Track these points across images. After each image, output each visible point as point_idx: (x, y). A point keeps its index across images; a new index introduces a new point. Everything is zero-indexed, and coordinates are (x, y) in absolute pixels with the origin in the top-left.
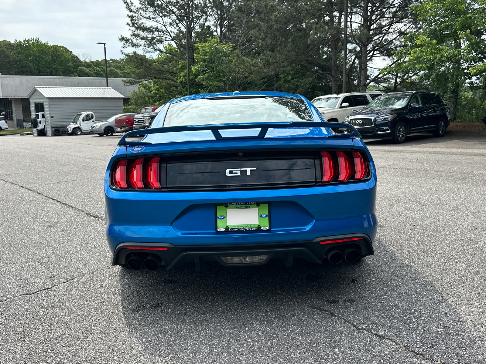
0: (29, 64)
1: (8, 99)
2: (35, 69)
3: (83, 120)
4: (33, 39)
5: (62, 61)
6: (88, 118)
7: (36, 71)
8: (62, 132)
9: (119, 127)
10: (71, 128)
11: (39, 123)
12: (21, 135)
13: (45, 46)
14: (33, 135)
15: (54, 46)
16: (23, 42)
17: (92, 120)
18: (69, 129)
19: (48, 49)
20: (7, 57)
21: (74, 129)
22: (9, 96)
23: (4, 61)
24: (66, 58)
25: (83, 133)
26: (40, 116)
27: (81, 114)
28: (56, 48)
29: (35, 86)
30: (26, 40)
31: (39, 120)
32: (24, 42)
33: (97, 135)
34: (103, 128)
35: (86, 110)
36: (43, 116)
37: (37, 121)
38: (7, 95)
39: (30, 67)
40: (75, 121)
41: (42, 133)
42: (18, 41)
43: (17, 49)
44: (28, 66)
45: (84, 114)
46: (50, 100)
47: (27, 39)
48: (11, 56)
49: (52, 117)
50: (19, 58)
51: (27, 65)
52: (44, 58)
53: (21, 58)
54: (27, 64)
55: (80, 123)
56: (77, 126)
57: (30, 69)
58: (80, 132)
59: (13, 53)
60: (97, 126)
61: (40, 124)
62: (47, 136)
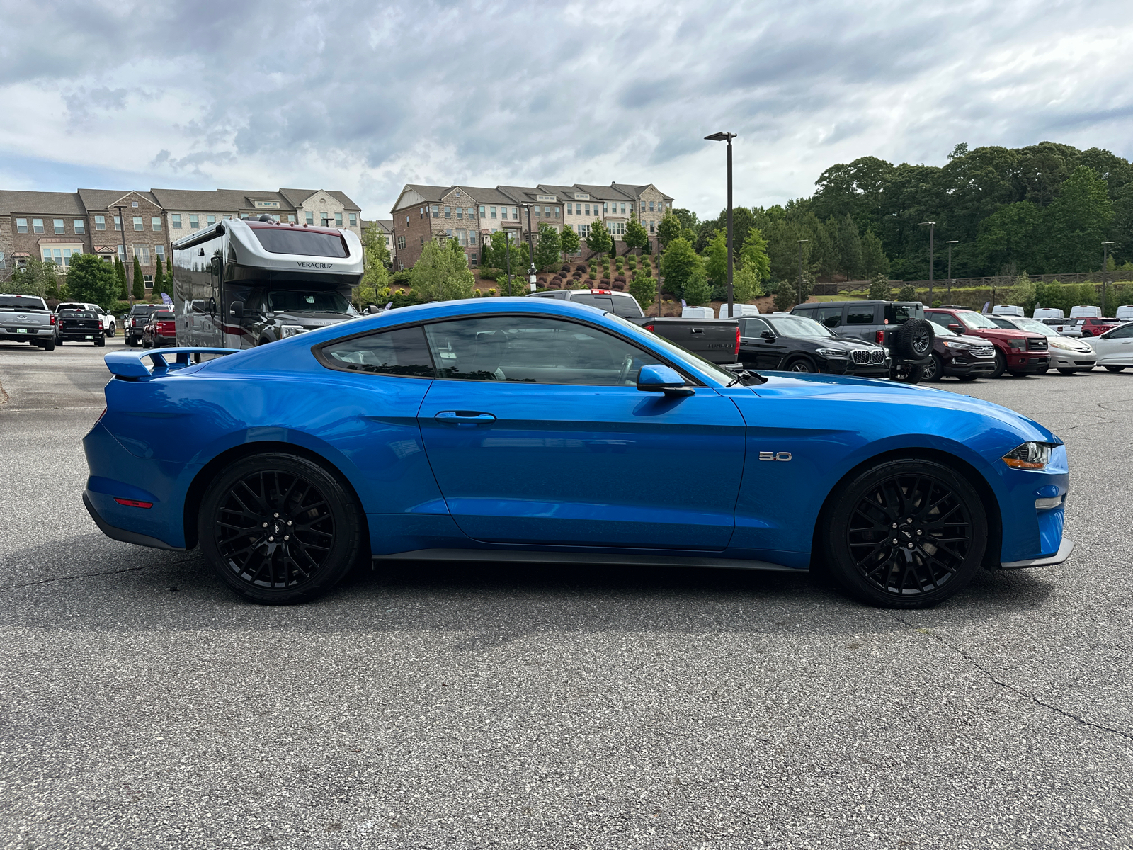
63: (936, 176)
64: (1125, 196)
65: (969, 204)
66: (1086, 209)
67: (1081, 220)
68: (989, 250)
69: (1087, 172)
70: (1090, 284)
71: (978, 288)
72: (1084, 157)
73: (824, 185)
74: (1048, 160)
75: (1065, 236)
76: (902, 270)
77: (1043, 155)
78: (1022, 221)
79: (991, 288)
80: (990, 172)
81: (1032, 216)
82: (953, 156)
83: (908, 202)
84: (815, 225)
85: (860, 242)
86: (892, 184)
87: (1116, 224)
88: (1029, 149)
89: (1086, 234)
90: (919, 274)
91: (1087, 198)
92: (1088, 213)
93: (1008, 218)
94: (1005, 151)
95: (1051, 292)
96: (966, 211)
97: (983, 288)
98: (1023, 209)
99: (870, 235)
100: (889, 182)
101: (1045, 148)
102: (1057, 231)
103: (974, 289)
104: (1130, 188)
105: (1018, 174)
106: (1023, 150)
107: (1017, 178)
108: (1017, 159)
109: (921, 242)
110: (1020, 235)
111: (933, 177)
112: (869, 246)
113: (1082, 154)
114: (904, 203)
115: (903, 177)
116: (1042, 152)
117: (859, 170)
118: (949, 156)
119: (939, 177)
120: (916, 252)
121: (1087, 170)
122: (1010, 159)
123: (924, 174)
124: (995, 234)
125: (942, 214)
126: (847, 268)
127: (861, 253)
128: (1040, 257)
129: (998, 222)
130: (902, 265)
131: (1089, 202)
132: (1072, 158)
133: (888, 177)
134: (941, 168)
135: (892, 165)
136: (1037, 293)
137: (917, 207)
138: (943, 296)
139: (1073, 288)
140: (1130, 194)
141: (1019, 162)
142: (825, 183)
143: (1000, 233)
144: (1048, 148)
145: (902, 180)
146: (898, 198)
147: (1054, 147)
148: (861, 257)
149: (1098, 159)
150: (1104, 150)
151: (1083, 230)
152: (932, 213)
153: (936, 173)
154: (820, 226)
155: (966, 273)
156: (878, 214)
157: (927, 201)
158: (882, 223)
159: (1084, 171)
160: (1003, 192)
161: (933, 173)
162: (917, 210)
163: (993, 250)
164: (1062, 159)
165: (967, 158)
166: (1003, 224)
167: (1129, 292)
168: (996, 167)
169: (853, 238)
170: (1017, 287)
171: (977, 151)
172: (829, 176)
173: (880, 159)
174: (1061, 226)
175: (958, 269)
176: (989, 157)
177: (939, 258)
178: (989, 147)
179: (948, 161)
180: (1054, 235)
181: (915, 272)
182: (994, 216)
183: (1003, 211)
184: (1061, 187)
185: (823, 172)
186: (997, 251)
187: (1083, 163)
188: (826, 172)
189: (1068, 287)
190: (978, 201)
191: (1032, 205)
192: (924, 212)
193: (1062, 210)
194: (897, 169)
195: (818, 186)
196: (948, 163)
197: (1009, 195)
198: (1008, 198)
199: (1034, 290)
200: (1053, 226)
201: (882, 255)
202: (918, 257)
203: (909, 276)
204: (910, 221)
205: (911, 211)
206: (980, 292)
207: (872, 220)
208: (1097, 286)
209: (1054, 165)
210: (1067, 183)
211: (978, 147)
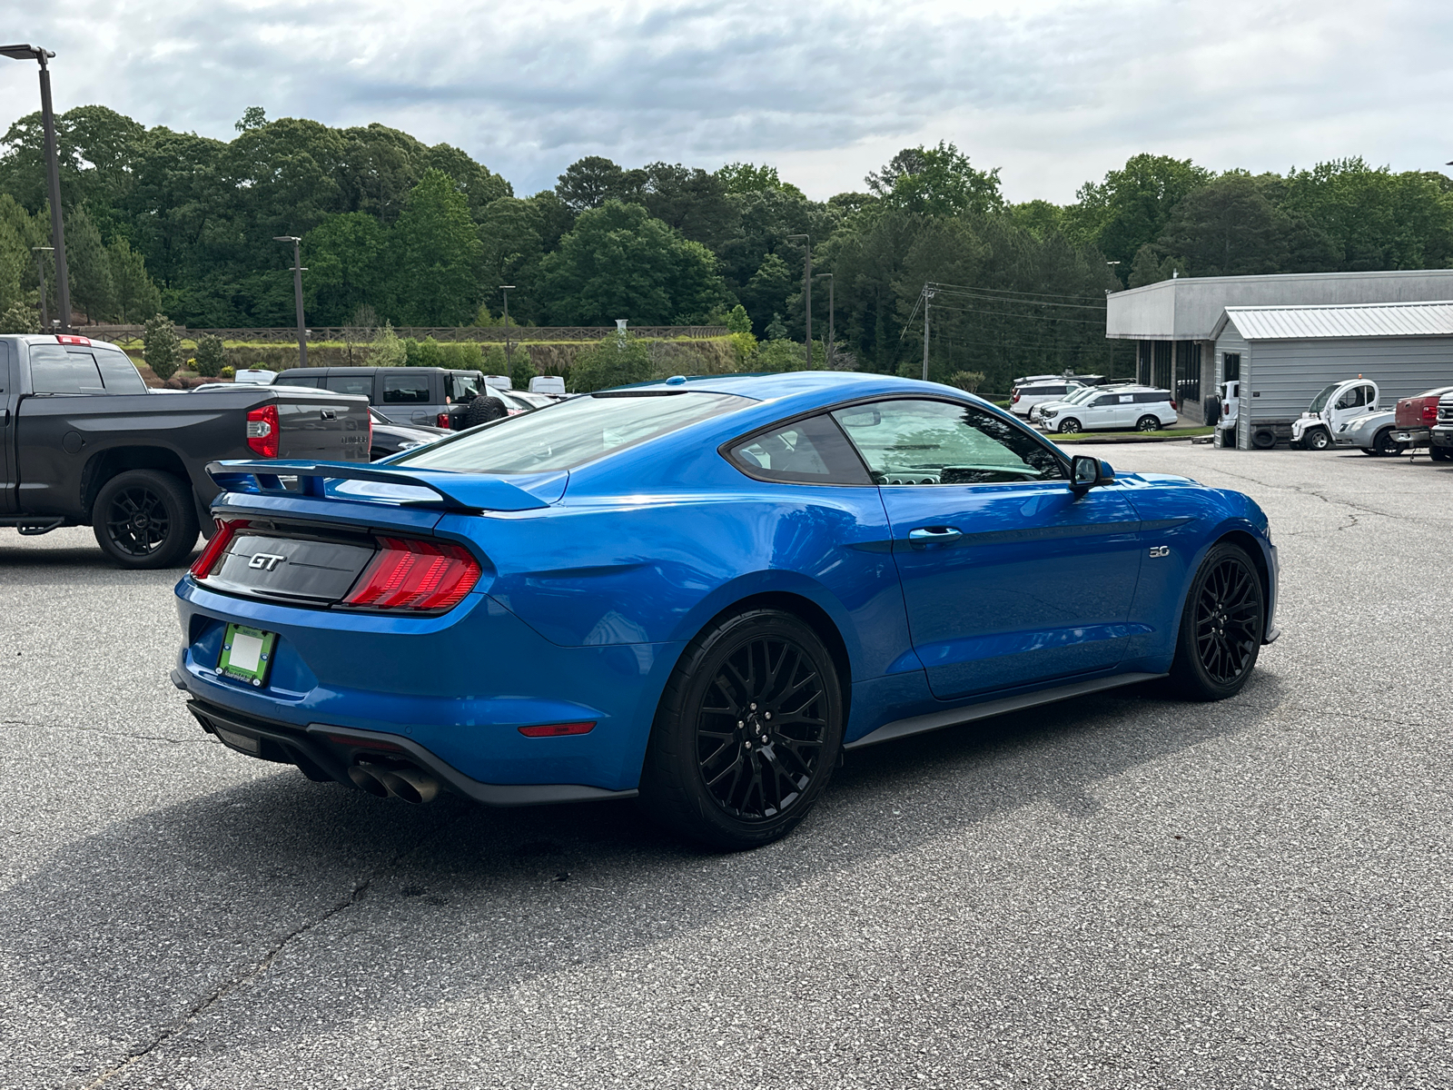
0: (1324, 235)
1: (1192, 341)
2: (1339, 249)
3: (1342, 405)
4: (1344, 163)
5: (1426, 218)
6: (1360, 397)
7: (1341, 256)
8: (1278, 438)
9: (1404, 430)
10: (1300, 427)
11: (1224, 412)
12: (1194, 443)
13: (1380, 177)
14: (1212, 446)
15: (1406, 175)
16: (1314, 174)
17: (1367, 406)
18: (1295, 433)
19: (1385, 187)
20: (1264, 220)
21: (1308, 430)
22: (1192, 336)
23: (1255, 231)
24: (1439, 208)
25: (1331, 445)
26: (1230, 391)
27: (1339, 386)
28: (1411, 179)
29: (1227, 308)
30: (1322, 167)
31: (1225, 402)
32: (1317, 173)
33: (1361, 453)
34: (1371, 431)
35: (1353, 376)
36: (1236, 393)
37: (1220, 405)
38: (1186, 332)
39: (1325, 244)
40: (1316, 410)
41: (1230, 440)
42: (1297, 172)
43: (1294, 195)
44: (1319, 242)
45: (1347, 385)
46: (1256, 347)
47: (1325, 164)
48: (1275, 216)
49: (1257, 394)
50: (1295, 221)
51: (1317, 240)
52: (1372, 214)
53: (1303, 220)
54: (1317, 235)
55: (1328, 413)
56: (1317, 422)
57: (1322, 251)
58: (1325, 442)
59: (1280, 209)
60: (1354, 424)
61: (1227, 413)
62: (1239, 449)
63: (220, 156)
64: (491, 219)
65: (278, 207)
66: (446, 232)
67: (441, 248)
68: (318, 285)
69: (442, 179)
70: (474, 344)
71: (323, 344)
72: (435, 156)
73: (17, 146)
74: (387, 152)
75: (422, 270)
76: (180, 308)
77: (379, 144)
78: (360, 242)
79: (343, 345)
80: (305, 160)
81: (374, 237)
82: (244, 126)
83: (178, 193)
84: (19, 219)
85: (105, 255)
86: (147, 160)
87: (484, 258)
88: (355, 133)
89: (450, 270)
90: (209, 316)
91: (444, 217)
92: (449, 239)
93: (340, 236)
94: (322, 130)
95: (426, 353)
96: (274, 217)
97: (329, 344)
98: (360, 224)
99: (122, 244)
100: (141, 156)
101: (380, 134)
102: (411, 263)
103: (317, 345)
104: (496, 209)
105: (345, 168)
106: (348, 132)
107: (344, 175)
108: (343, 145)
109: (206, 263)
110: (360, 264)
111: (215, 157)
112: (123, 264)
113: (430, 150)
114: (170, 194)
115: (164, 150)
116: (375, 139)
117: (82, 126)
118: (238, 126)
119: (226, 157)
120: (200, 278)
121: (441, 175)
122: (332, 143)
123: (201, 149)
124: (325, 260)
125: (237, 220)
126: (87, 302)
127: (110, 276)
128: (391, 299)
129: (326, 240)
130: (179, 299)
131: (448, 223)
132: (417, 154)
133: (136, 146)
134: (228, 143)
135: (143, 127)
136: (409, 356)
137: (194, 204)
138: (269, 356)
139: (454, 348)
140: (496, 217)
141: (345, 150)
142: (19, 141)
143: (332, 259)
144: (384, 135)
145: (163, 154)
146: (160, 185)
147: (391, 134)
148: (111, 283)
149: (449, 160)
150: (458, 150)
151: (445, 264)
152: (220, 216)
153: (219, 150)
154: (29, 223)
155: (284, 318)
156: (126, 209)
157: (210, 195)
158: (135, 224)
159: (438, 177)
160: (330, 194)
161: (215, 150)
162: (195, 210)
163: (323, 285)
164: (405, 154)
165: (267, 133)
166: (334, 244)
167: (522, 357)
168: (314, 153)
169: (92, 248)
170: (381, 345)
171: (280, 123)
172: (28, 129)
173: (122, 114)
174: (416, 255)
175: (271, 312)
176: (301, 136)
177: (239, 291)
178: (298, 119)
179: (239, 134)
180: (407, 267)
181: (203, 313)
182: (319, 230)
183: (331, 224)
184: (407, 197)
185: (16, 122)
186: (328, 286)
187: (434, 164)
188: (21, 123)
189: (448, 347)
190: (293, 203)
191: (372, 219)
192: (208, 212)
193: (414, 232)
194: (151, 134)
195: (7, 147)
196: (238, 137)
197: (335, 200)
198: (335, 205)
199: (404, 350)
200: (404, 254)
201: (146, 281)
202: (205, 289)
203: (192, 320)
204: (186, 227)
205: (186, 209)
206: (326, 350)
207: (117, 219)
208: (483, 347)
209: (396, 161)
210: (417, 191)
211: (282, 118)
